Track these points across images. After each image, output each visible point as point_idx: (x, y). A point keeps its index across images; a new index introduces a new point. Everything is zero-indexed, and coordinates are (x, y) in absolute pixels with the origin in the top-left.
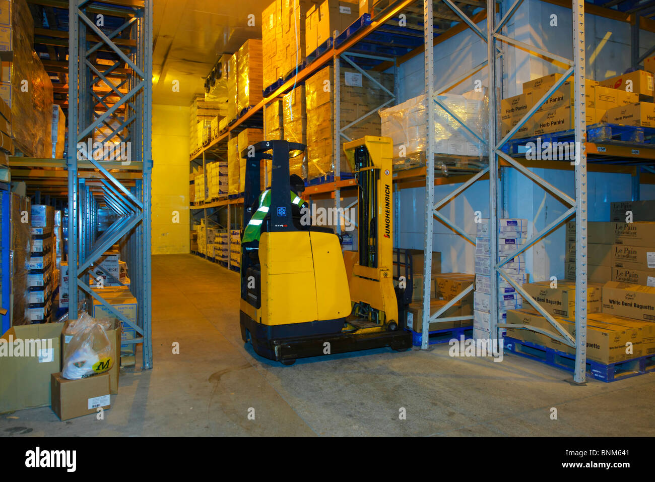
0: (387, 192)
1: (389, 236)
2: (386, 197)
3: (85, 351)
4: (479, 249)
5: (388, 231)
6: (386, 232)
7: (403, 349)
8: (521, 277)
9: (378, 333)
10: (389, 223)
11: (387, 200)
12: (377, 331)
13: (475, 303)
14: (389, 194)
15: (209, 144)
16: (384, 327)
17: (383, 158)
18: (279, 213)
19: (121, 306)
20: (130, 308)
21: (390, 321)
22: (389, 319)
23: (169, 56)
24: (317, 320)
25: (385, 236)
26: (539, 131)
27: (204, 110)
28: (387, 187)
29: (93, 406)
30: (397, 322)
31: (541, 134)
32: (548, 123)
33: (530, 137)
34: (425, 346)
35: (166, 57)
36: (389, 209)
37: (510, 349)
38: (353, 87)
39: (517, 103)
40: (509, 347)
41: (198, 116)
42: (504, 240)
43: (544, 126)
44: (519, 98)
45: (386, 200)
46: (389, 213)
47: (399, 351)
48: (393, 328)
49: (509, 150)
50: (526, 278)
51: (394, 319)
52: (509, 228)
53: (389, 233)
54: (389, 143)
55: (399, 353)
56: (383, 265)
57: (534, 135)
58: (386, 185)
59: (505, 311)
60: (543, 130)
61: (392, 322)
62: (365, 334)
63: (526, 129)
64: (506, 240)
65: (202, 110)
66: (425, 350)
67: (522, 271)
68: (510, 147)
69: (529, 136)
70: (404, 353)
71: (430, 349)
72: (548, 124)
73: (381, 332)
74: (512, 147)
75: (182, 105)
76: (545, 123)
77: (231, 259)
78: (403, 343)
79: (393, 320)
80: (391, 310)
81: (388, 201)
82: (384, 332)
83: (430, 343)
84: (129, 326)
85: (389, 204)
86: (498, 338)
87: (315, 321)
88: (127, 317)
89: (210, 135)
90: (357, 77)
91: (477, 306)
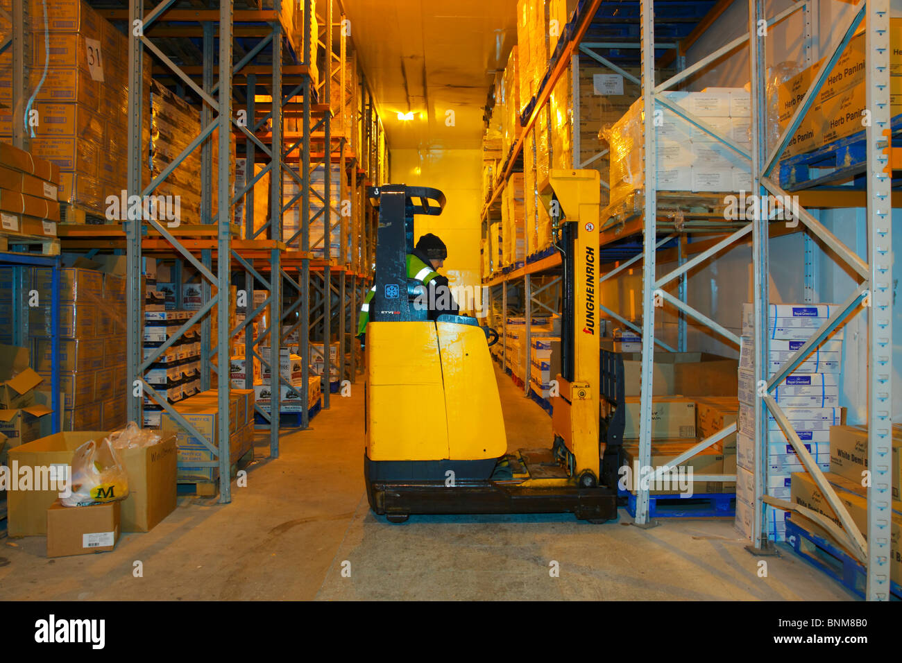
0: (590, 259)
1: (592, 332)
2: (587, 268)
3: (89, 472)
4: (745, 357)
5: (591, 324)
6: (587, 325)
7: (601, 520)
8: (827, 412)
9: (562, 488)
10: (593, 309)
11: (590, 272)
12: (560, 485)
13: (739, 453)
14: (592, 261)
15: (490, 198)
16: (573, 479)
17: (580, 204)
18: (388, 294)
19: (194, 417)
20: (204, 419)
21: (584, 470)
22: (581, 466)
23: (428, 84)
24: (447, 458)
25: (584, 330)
26: (830, 135)
27: (494, 152)
28: (590, 251)
29: (90, 545)
30: (597, 473)
31: (833, 140)
32: (842, 119)
33: (817, 149)
34: (641, 519)
35: (424, 84)
36: (593, 286)
37: (793, 544)
38: (607, 97)
39: (799, 86)
40: (792, 541)
41: (485, 160)
42: (788, 342)
43: (835, 124)
44: (802, 79)
45: (587, 272)
46: (593, 293)
47: (591, 522)
48: (588, 482)
49: (790, 177)
50: (838, 414)
51: (592, 468)
52: (798, 321)
53: (593, 326)
54: (594, 179)
55: (591, 525)
56: (582, 378)
57: (824, 144)
58: (587, 248)
59: (789, 473)
60: (834, 133)
61: (588, 473)
62: (536, 489)
63: (810, 134)
64: (792, 344)
65: (490, 152)
66: (640, 526)
67: (830, 402)
68: (791, 170)
69: (817, 146)
70: (600, 526)
71: (649, 525)
72: (841, 121)
73: (566, 487)
74: (794, 171)
75: (472, 148)
76: (837, 118)
77: (506, 359)
78: (598, 510)
79: (589, 470)
80: (587, 454)
81: (591, 274)
82: (571, 487)
83: (652, 514)
84: (201, 443)
85: (592, 278)
86: (775, 522)
87: (444, 459)
88: (201, 431)
89: (491, 186)
90: (616, 80)
91: (742, 460)
